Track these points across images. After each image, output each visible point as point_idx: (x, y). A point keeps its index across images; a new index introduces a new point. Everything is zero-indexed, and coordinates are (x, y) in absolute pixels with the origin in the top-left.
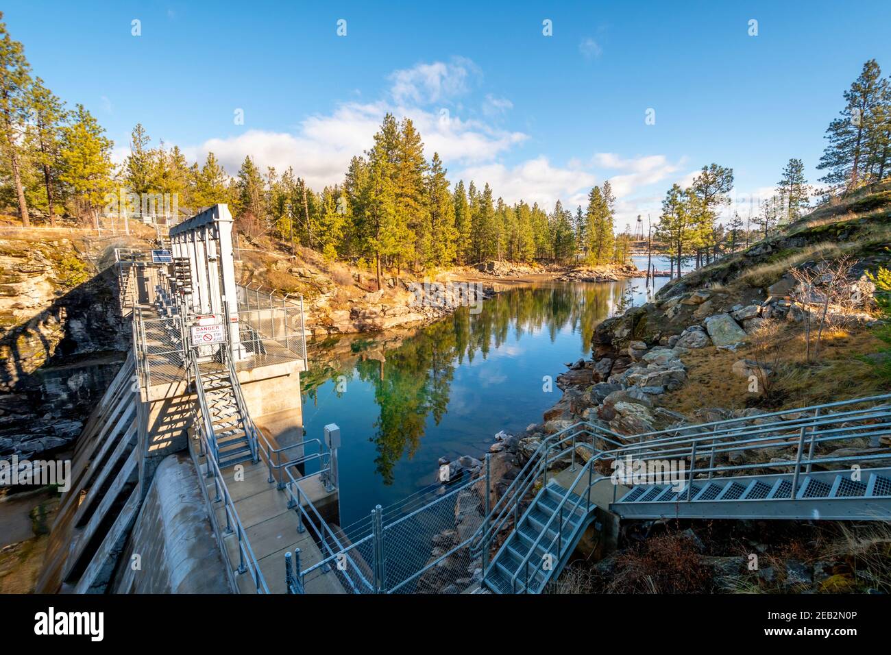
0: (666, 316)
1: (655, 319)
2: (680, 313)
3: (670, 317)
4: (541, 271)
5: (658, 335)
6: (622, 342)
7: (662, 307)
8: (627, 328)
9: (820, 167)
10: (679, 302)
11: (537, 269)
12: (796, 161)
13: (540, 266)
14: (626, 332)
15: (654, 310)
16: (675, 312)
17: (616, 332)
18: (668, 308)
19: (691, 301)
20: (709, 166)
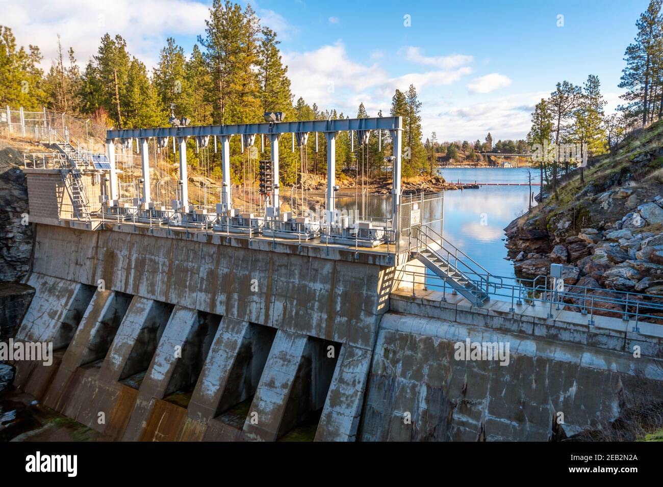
0: (603, 208)
1: (596, 211)
2: (612, 205)
3: (606, 208)
4: (351, 184)
5: (603, 222)
6: (564, 232)
7: (597, 201)
8: (568, 221)
9: (621, 86)
10: (609, 197)
11: (346, 182)
12: (594, 77)
13: (348, 178)
14: (567, 224)
15: (591, 204)
16: (609, 204)
17: (559, 225)
18: (602, 202)
19: (619, 196)
20: (562, 83)
